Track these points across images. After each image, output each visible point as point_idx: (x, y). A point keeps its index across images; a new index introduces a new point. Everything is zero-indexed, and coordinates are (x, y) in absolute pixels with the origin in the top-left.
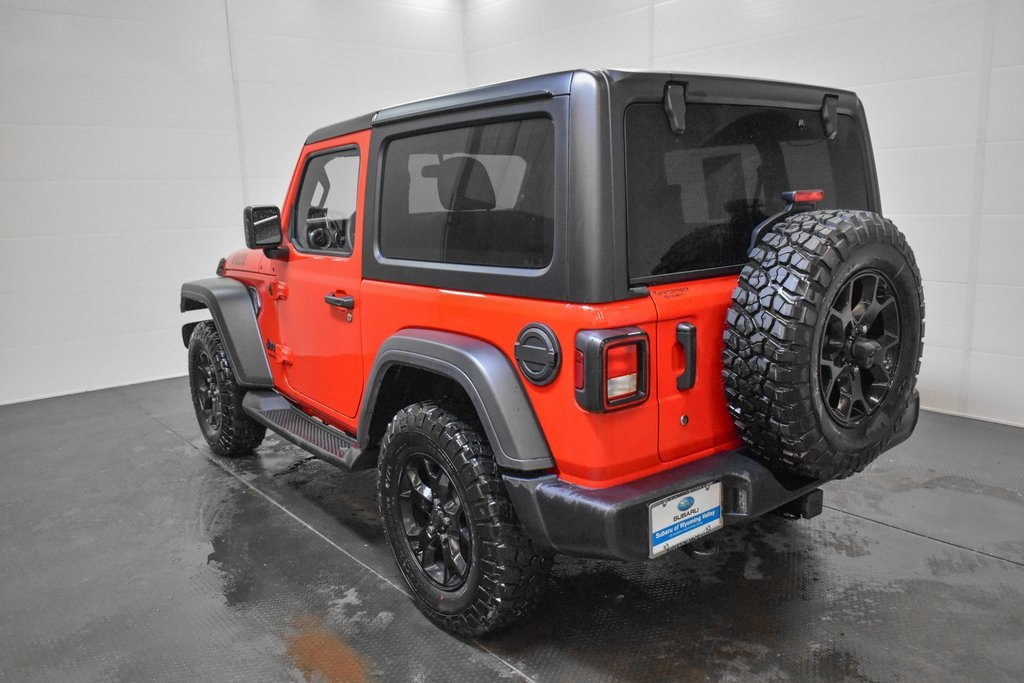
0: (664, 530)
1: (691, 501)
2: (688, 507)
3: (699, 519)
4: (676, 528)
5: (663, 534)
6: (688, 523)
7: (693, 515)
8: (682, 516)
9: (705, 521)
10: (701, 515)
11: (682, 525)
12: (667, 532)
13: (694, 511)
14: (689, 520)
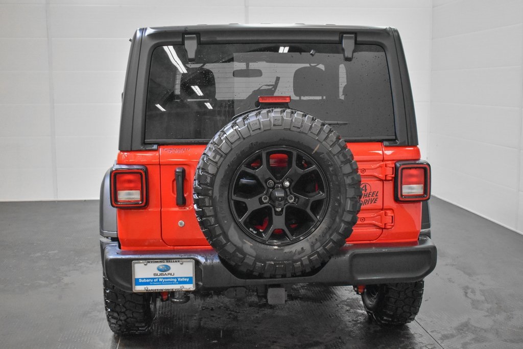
0: (146, 279)
1: (168, 268)
2: (165, 271)
3: (175, 280)
4: (155, 280)
5: (145, 281)
6: (166, 280)
7: (169, 276)
8: (161, 275)
9: (180, 283)
10: (177, 278)
11: (160, 280)
12: (148, 281)
13: (171, 274)
14: (167, 278)
